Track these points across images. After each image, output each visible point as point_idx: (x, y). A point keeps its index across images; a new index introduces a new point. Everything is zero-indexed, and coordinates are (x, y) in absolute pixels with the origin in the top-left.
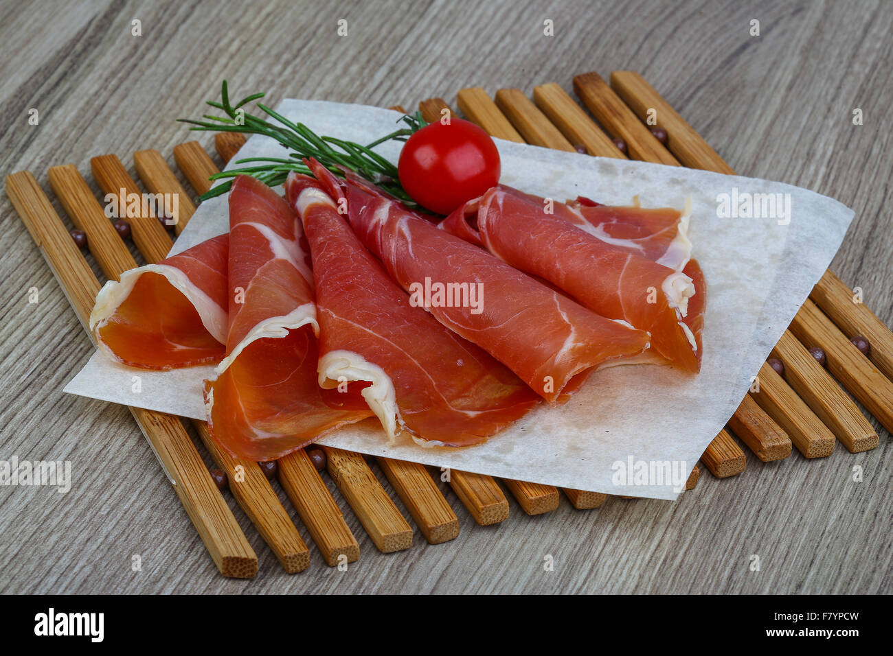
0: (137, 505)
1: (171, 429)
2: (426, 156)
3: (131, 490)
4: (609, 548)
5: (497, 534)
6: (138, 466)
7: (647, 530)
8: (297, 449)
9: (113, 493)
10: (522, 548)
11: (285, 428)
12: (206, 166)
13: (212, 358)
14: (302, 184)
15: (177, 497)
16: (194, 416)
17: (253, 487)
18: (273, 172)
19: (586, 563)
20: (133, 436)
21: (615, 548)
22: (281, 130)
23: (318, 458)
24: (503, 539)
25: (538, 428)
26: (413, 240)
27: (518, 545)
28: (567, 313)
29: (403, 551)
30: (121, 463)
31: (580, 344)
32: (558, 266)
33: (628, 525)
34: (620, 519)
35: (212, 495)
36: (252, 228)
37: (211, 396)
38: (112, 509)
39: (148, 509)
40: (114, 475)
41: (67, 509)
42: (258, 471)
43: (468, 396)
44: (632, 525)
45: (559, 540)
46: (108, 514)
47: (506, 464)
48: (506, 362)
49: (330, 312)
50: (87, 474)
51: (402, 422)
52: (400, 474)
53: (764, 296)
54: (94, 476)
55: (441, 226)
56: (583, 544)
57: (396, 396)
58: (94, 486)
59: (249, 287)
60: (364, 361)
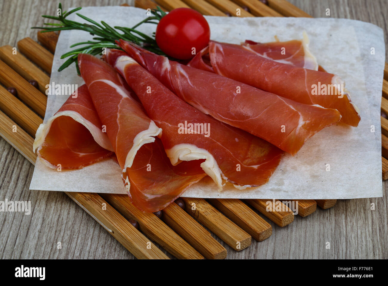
0: (93, 247)
1: (98, 201)
2: (171, 30)
3: (85, 239)
4: (349, 228)
5: (289, 230)
6: (82, 225)
7: (362, 214)
8: (172, 202)
9: (77, 243)
10: (306, 235)
11: (161, 191)
12: (40, 50)
13: (102, 157)
14: (115, 54)
15: (113, 238)
16: (108, 192)
17: (157, 227)
18: (91, 49)
19: (342, 238)
20: (71, 208)
21: (352, 227)
22: (90, 26)
23: (180, 204)
24: (294, 233)
25: (288, 168)
26: (189, 77)
27: (303, 234)
28: (292, 105)
29: (246, 248)
30: (73, 224)
31: (308, 122)
33: (352, 213)
34: (346, 211)
35: (138, 235)
36: (103, 83)
37: (127, 181)
38: (81, 252)
39: (100, 249)
40: (73, 232)
42: (155, 217)
43: (249, 158)
44: (354, 213)
45: (322, 228)
47: (285, 191)
49: (166, 123)
50: (57, 234)
51: (226, 178)
52: (230, 206)
53: (363, 79)
54: (62, 234)
56: (335, 228)
57: (218, 164)
58: (64, 240)
59: (119, 116)
60: (197, 148)
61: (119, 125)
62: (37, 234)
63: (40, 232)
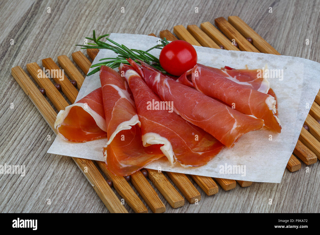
0: (80, 195)
1: (89, 165)
2: (170, 55)
3: (77, 189)
4: (256, 201)
5: (214, 198)
6: (78, 179)
7: (269, 194)
8: (137, 170)
9: (70, 191)
10: (224, 203)
11: (132, 163)
12: (85, 60)
13: (100, 136)
14: (126, 68)
15: (94, 191)
16: (97, 160)
17: (123, 186)
18: (113, 63)
19: (249, 208)
20: (74, 168)
21: (258, 201)
22: (115, 47)
23: (145, 173)
24: (217, 200)
25: (224, 157)
26: (171, 88)
27: (223, 202)
28: (232, 114)
29: (181, 207)
30: (71, 178)
31: (239, 126)
32: (225, 95)
33: (261, 192)
34: (258, 190)
35: (108, 190)
36: (111, 86)
37: (106, 153)
38: (71, 197)
39: (84, 196)
40: (70, 184)
41: (54, 198)
42: (124, 179)
43: (198, 147)
44: (263, 192)
45: (237, 200)
46: (70, 199)
47: (216, 172)
48: (210, 133)
49: (145, 118)
50: (59, 184)
51: (176, 159)
52: (176, 178)
53: (298, 101)
54: (62, 184)
55: (177, 81)
56: (246, 201)
57: (173, 149)
58: (63, 188)
59: (114, 110)
60: (160, 136)
61: (112, 116)
62: (46, 182)
63: (49, 181)
